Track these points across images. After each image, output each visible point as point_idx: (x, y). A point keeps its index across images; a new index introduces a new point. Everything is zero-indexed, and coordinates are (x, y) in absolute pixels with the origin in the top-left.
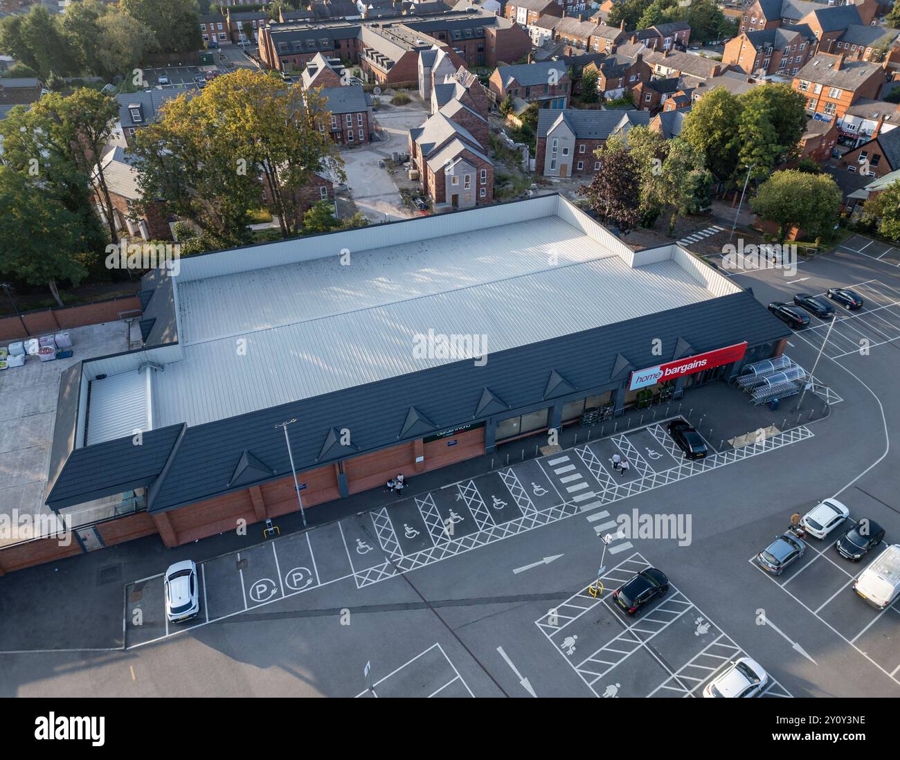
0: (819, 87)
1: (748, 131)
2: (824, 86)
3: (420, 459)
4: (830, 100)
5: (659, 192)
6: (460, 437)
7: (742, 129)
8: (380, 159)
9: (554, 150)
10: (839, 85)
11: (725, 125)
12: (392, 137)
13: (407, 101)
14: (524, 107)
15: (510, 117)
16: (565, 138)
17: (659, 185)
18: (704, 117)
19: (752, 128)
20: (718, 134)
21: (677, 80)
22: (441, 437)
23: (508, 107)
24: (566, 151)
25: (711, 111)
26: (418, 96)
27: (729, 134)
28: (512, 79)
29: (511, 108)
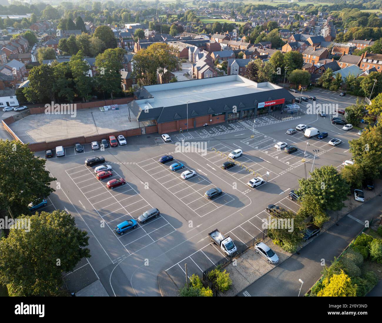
0: (310, 56)
1: (286, 61)
2: (311, 55)
3: (211, 120)
4: (313, 59)
5: (263, 75)
6: (220, 117)
7: (284, 61)
8: (182, 74)
9: (233, 70)
10: (315, 55)
11: (280, 61)
12: (184, 70)
13: (186, 62)
14: (222, 62)
15: (218, 65)
16: (236, 66)
17: (263, 73)
18: (274, 59)
19: (287, 61)
20: (278, 63)
21: (267, 55)
22: (216, 116)
23: (217, 62)
24: (236, 70)
25: (276, 57)
26: (188, 61)
27: (281, 63)
28: (217, 55)
29: (218, 63)
